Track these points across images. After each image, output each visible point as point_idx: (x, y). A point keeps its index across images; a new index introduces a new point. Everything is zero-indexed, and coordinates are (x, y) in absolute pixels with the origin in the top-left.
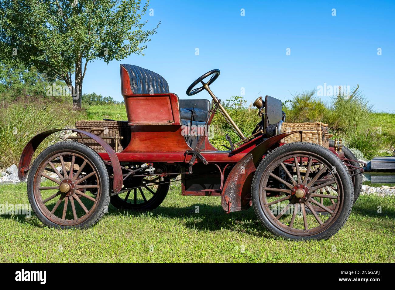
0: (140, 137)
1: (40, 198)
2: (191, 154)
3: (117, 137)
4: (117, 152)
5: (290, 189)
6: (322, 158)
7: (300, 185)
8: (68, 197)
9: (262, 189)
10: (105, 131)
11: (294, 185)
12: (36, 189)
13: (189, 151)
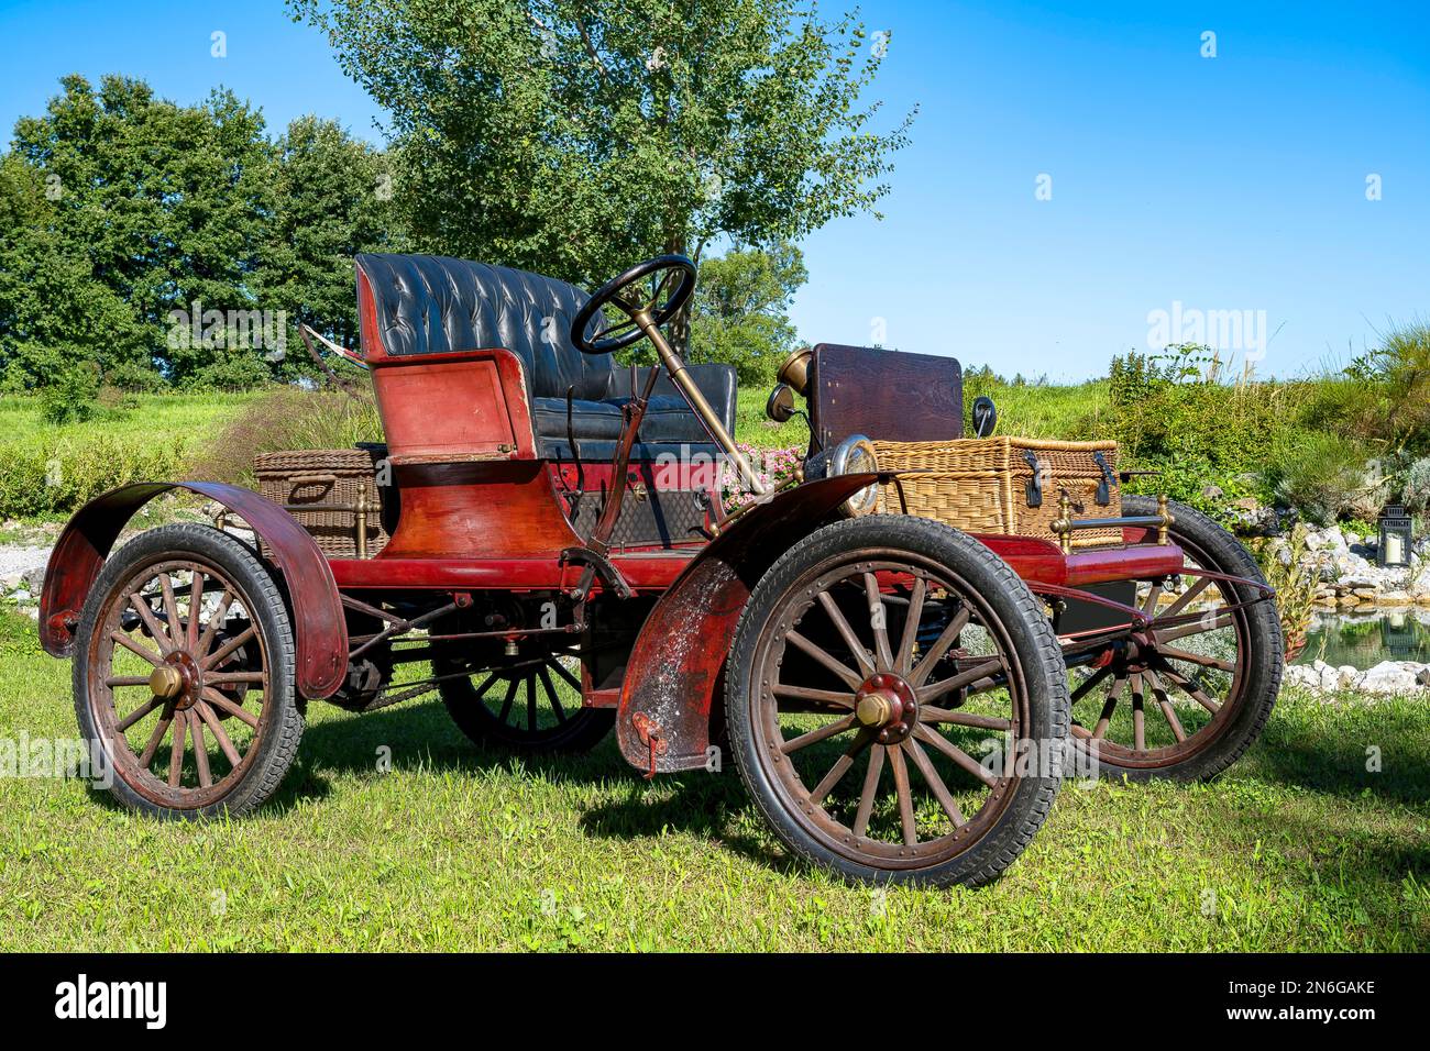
0: (426, 505)
1: (110, 713)
2: (577, 559)
3: (361, 506)
4: (363, 557)
5: (851, 691)
6: (954, 574)
7: (884, 676)
8: (183, 710)
9: (762, 692)
10: (336, 484)
11: (866, 677)
12: (97, 682)
13: (570, 550)
